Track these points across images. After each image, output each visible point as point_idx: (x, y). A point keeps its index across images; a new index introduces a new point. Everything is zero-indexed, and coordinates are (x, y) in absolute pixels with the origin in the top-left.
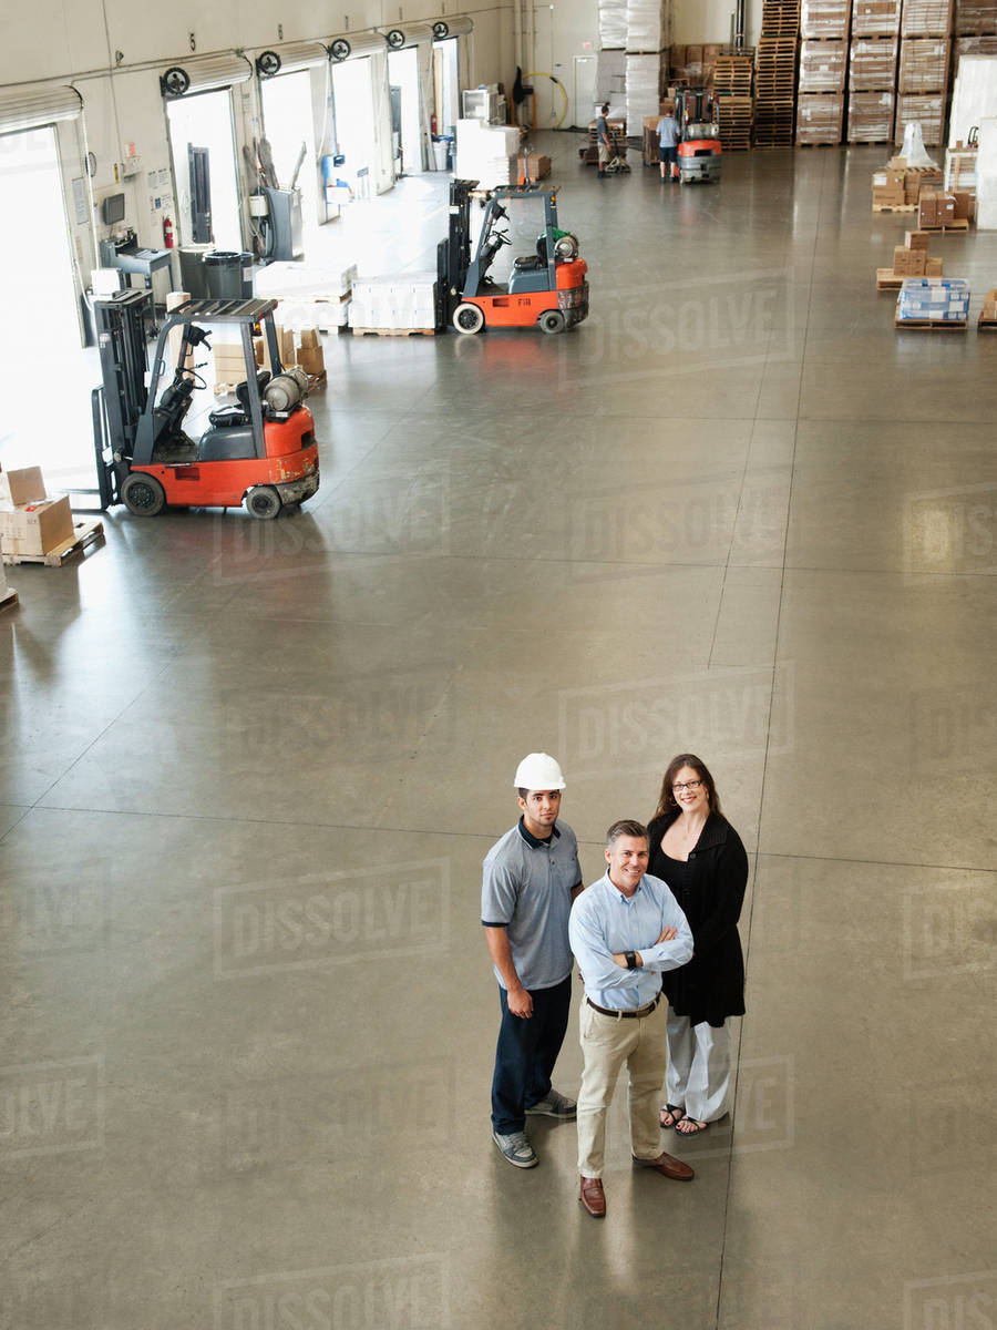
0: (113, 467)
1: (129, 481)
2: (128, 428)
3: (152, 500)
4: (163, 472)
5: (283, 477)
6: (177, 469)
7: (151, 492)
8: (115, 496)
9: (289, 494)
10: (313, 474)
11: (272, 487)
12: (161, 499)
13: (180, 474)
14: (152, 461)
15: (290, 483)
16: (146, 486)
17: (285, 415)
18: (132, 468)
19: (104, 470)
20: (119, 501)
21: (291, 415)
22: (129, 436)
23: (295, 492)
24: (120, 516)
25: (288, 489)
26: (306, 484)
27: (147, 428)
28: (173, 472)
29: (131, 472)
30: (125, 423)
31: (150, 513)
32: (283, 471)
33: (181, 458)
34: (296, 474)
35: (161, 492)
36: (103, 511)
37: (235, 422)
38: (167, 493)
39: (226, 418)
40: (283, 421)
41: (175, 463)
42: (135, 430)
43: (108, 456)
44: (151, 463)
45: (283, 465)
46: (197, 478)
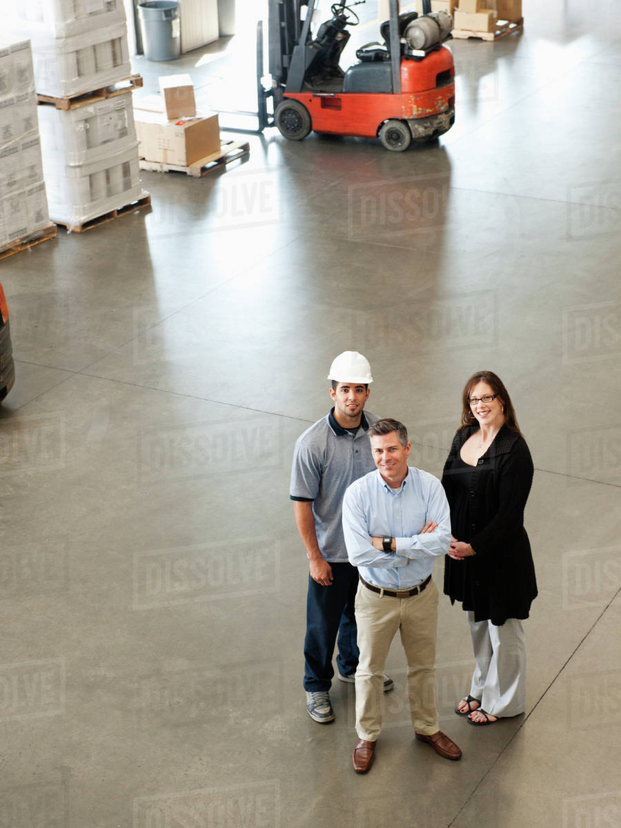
0: (271, 93)
1: (282, 106)
2: (286, 57)
3: (300, 126)
4: (310, 99)
5: (415, 113)
6: (323, 99)
7: (299, 118)
8: (270, 120)
9: (420, 130)
10: (446, 112)
11: (405, 122)
12: (307, 124)
13: (326, 103)
14: (303, 89)
15: (421, 119)
16: (295, 112)
17: (422, 53)
18: (285, 95)
19: (263, 94)
20: (273, 125)
21: (427, 54)
22: (286, 65)
23: (426, 128)
24: (274, 140)
25: (419, 124)
26: (438, 121)
27: (301, 59)
28: (318, 101)
29: (286, 98)
30: (283, 52)
31: (298, 138)
32: (415, 107)
33: (327, 88)
34: (428, 110)
35: (307, 119)
36: (259, 133)
37: (378, 57)
38: (313, 119)
39: (370, 54)
40: (420, 59)
41: (322, 92)
42: (290, 58)
43: (268, 82)
44: (301, 92)
45: (416, 101)
46: (339, 108)
